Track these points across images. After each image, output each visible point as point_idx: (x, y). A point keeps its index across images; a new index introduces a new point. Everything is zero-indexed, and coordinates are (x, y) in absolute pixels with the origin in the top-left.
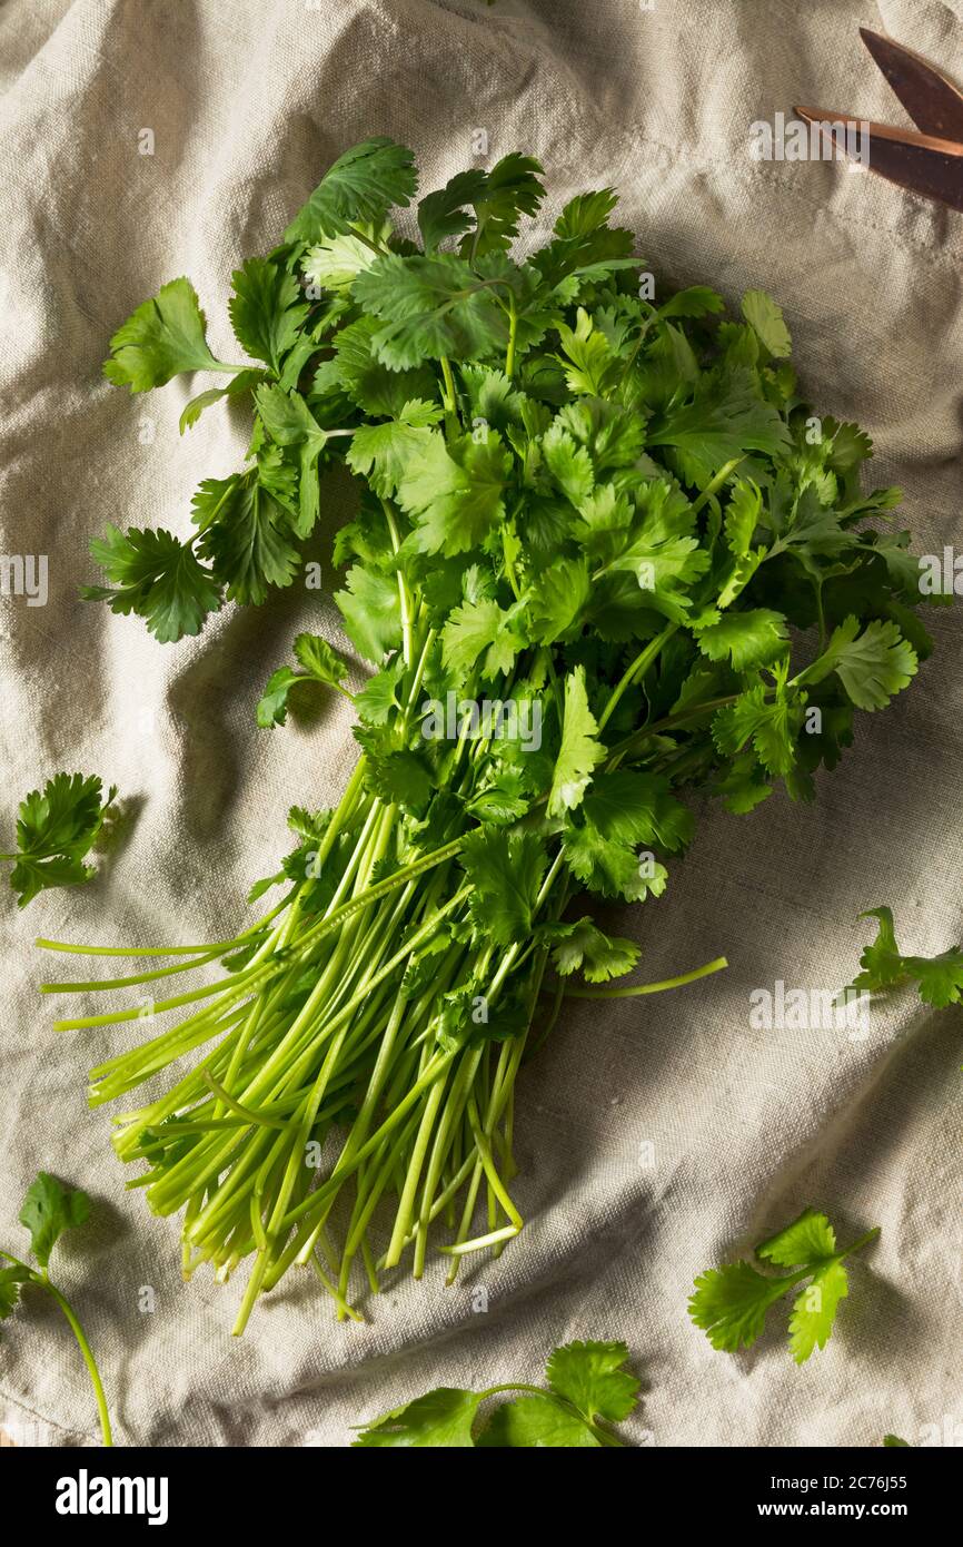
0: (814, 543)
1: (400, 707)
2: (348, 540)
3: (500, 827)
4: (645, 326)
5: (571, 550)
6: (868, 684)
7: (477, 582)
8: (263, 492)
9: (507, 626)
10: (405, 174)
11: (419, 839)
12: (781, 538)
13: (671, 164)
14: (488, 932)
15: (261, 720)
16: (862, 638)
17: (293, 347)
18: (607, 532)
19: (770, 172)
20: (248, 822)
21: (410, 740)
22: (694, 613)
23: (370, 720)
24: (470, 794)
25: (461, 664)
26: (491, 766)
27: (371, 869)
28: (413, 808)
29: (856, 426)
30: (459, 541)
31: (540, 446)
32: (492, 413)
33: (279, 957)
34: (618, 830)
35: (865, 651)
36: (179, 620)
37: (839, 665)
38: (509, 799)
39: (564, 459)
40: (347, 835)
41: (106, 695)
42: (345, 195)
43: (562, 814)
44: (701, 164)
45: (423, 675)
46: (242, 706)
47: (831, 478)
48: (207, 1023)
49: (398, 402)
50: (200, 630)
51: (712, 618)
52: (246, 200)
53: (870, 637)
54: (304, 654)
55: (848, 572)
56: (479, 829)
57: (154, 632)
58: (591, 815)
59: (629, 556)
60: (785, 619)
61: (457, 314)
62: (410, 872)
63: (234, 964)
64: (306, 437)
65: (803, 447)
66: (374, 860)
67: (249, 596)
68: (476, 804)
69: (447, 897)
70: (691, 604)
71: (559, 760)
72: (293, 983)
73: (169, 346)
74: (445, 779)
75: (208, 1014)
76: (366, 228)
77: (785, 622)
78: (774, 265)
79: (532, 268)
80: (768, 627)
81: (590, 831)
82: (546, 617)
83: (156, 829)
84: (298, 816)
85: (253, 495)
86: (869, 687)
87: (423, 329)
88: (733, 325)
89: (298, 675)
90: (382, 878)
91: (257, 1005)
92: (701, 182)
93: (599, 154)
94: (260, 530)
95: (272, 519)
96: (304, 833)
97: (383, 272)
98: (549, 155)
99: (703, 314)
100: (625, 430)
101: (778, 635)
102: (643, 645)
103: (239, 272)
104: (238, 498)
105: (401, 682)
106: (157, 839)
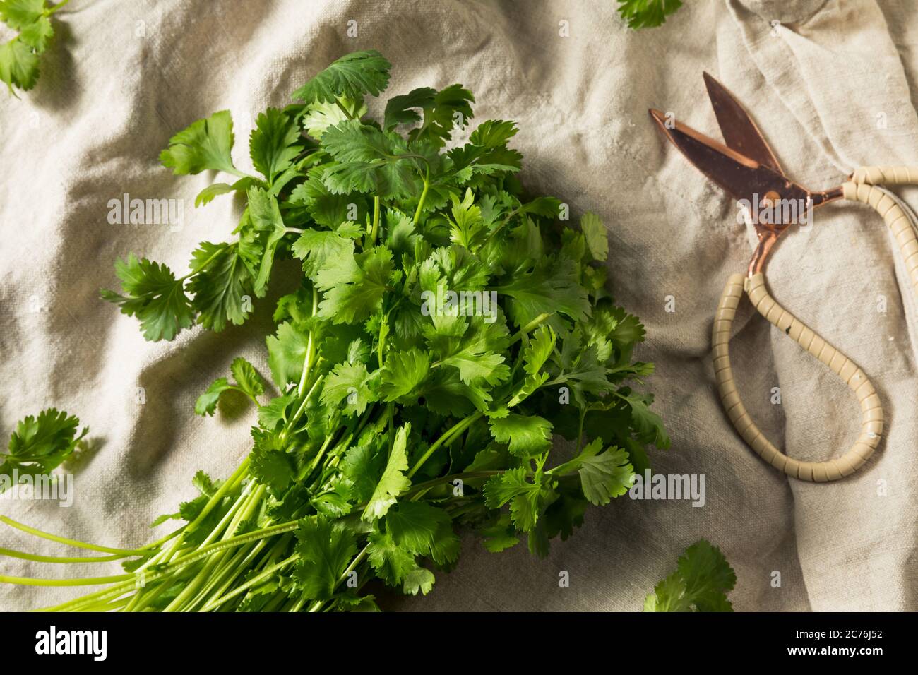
0: (586, 383)
1: (285, 421)
2: (287, 305)
3: (329, 518)
4: (511, 213)
5: (421, 344)
6: (598, 486)
7: (357, 351)
8: (239, 260)
9: (367, 383)
10: (382, 76)
11: (272, 512)
12: (564, 374)
13: (562, 123)
14: (302, 588)
15: (197, 408)
16: (602, 455)
17: (285, 171)
18: (448, 337)
19: (624, 144)
20: (171, 474)
21: (288, 446)
22: (493, 407)
23: (264, 425)
24: (317, 491)
25: (331, 400)
26: (335, 476)
27: (238, 525)
28: (275, 490)
29: (638, 318)
30: (346, 315)
31: (418, 269)
32: (398, 243)
33: (158, 568)
34: (406, 540)
35: (602, 464)
36: (162, 328)
37: (581, 468)
38: (340, 501)
39: (431, 282)
40: (229, 498)
41: (103, 366)
42: (338, 78)
43: (371, 519)
44: (581, 128)
45: (307, 403)
46: (189, 397)
47: (609, 344)
48: (97, 602)
49: (338, 221)
50: (173, 338)
51: (504, 413)
52: (281, 70)
53: (607, 456)
54: (237, 372)
55: (604, 410)
56: (315, 517)
57: (144, 332)
58: (391, 526)
59: (458, 357)
60: (553, 427)
61: (386, 169)
62: (262, 533)
63: (130, 567)
64: (274, 228)
65: (597, 321)
66: (241, 520)
67: (212, 324)
68: (318, 499)
69: (284, 558)
70: (492, 400)
71: (380, 484)
72: (164, 590)
73: (207, 151)
74: (302, 476)
75: (99, 596)
76: (350, 106)
77: (551, 429)
78: (611, 203)
79: (448, 158)
80: (539, 429)
81: (388, 537)
82: (392, 382)
83: (107, 463)
84: (202, 478)
85: (233, 260)
86: (598, 489)
87: (359, 171)
88: (572, 231)
89: (231, 385)
90: (243, 533)
91: (134, 599)
92: (578, 139)
93: (518, 103)
94: (232, 284)
95: (242, 278)
96: (202, 490)
97: (344, 129)
98: (485, 96)
99: (553, 217)
100: (477, 273)
101: (544, 436)
102: (457, 421)
103: (263, 115)
104: (223, 259)
105: (292, 405)
106: (105, 469)
